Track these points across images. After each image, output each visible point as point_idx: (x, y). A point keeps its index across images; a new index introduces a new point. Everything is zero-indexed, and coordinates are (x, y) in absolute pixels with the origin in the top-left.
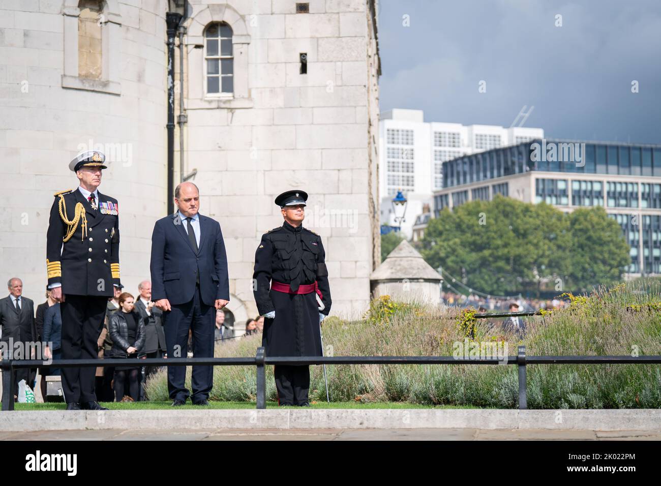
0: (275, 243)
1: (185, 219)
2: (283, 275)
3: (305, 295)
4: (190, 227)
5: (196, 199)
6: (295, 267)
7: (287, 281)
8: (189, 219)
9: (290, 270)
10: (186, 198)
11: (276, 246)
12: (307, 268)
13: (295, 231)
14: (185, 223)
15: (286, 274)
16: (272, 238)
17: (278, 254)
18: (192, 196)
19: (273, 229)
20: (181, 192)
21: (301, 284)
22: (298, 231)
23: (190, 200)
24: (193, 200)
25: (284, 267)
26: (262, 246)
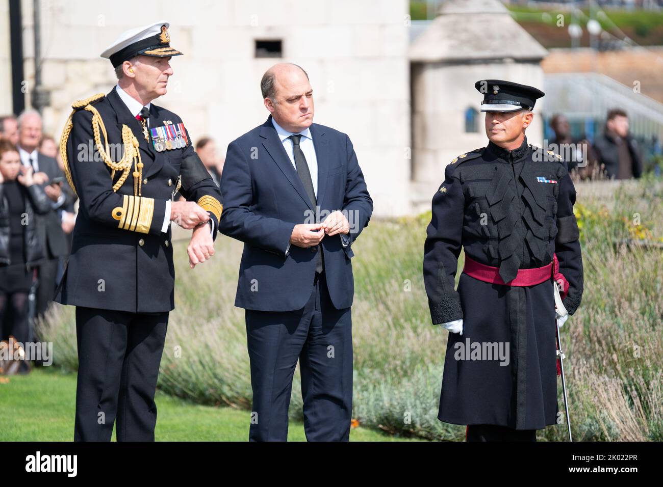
0: (470, 186)
1: (290, 138)
2: (486, 249)
3: (530, 287)
4: (299, 154)
5: (309, 94)
6: (510, 235)
7: (492, 262)
8: (296, 138)
9: (499, 240)
10: (291, 95)
11: (471, 190)
12: (534, 236)
13: (512, 158)
14: (288, 146)
15: (492, 247)
16: (463, 175)
17: (475, 208)
18: (301, 91)
19: (468, 154)
20: (277, 84)
21: (521, 268)
22: (518, 158)
23: (299, 97)
24: (304, 97)
25: (488, 235)
26: (444, 190)
